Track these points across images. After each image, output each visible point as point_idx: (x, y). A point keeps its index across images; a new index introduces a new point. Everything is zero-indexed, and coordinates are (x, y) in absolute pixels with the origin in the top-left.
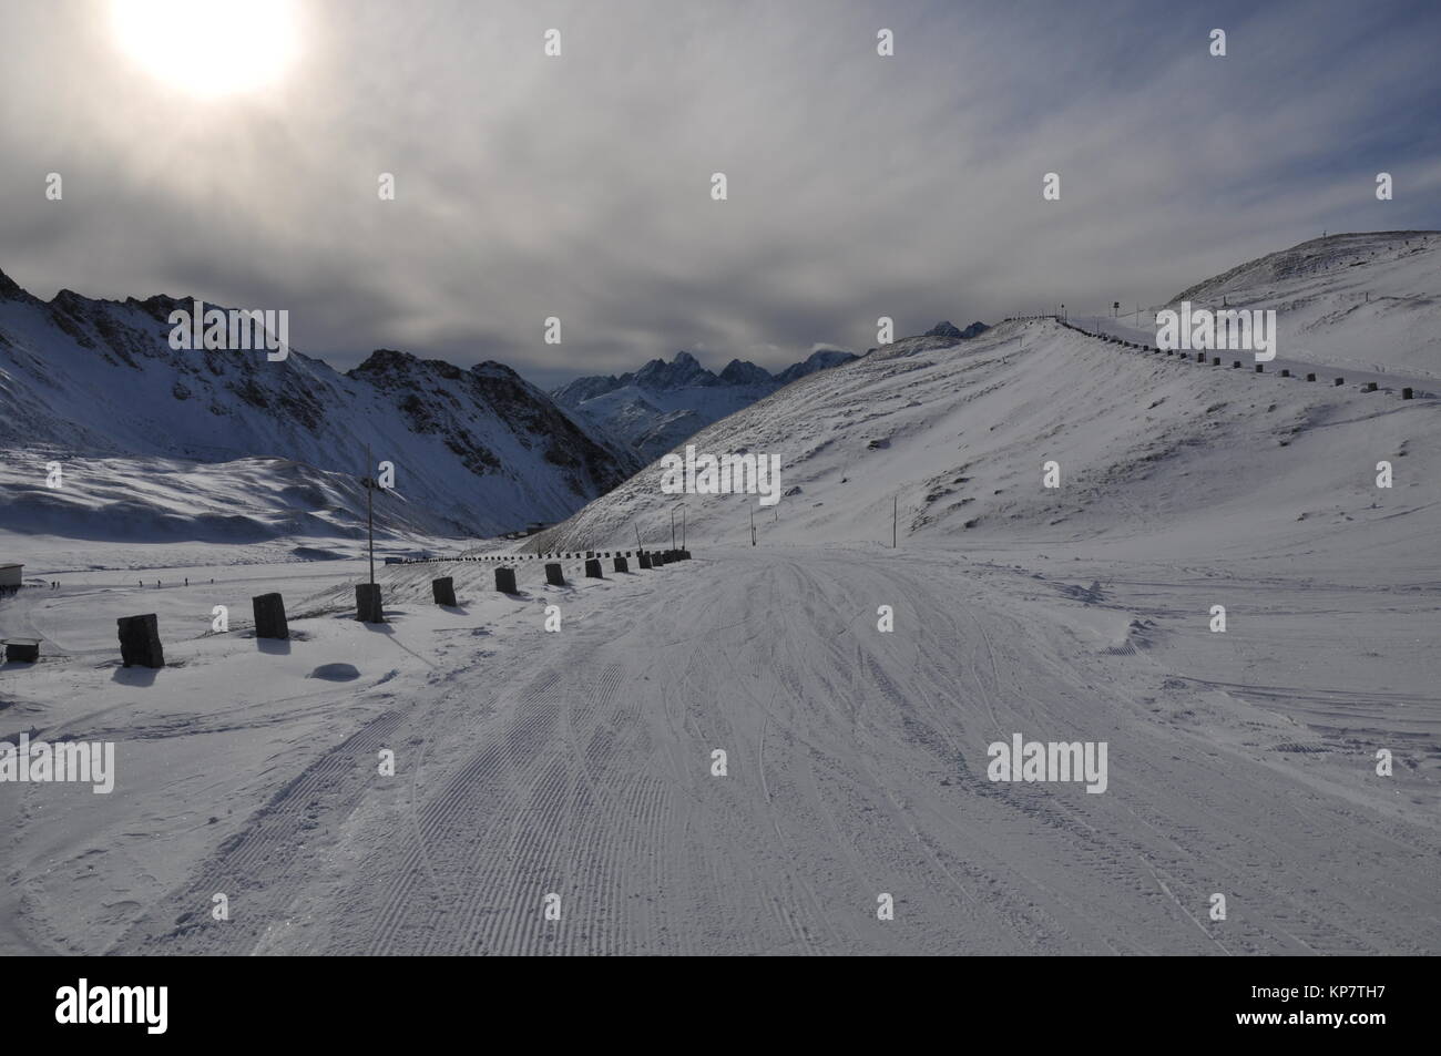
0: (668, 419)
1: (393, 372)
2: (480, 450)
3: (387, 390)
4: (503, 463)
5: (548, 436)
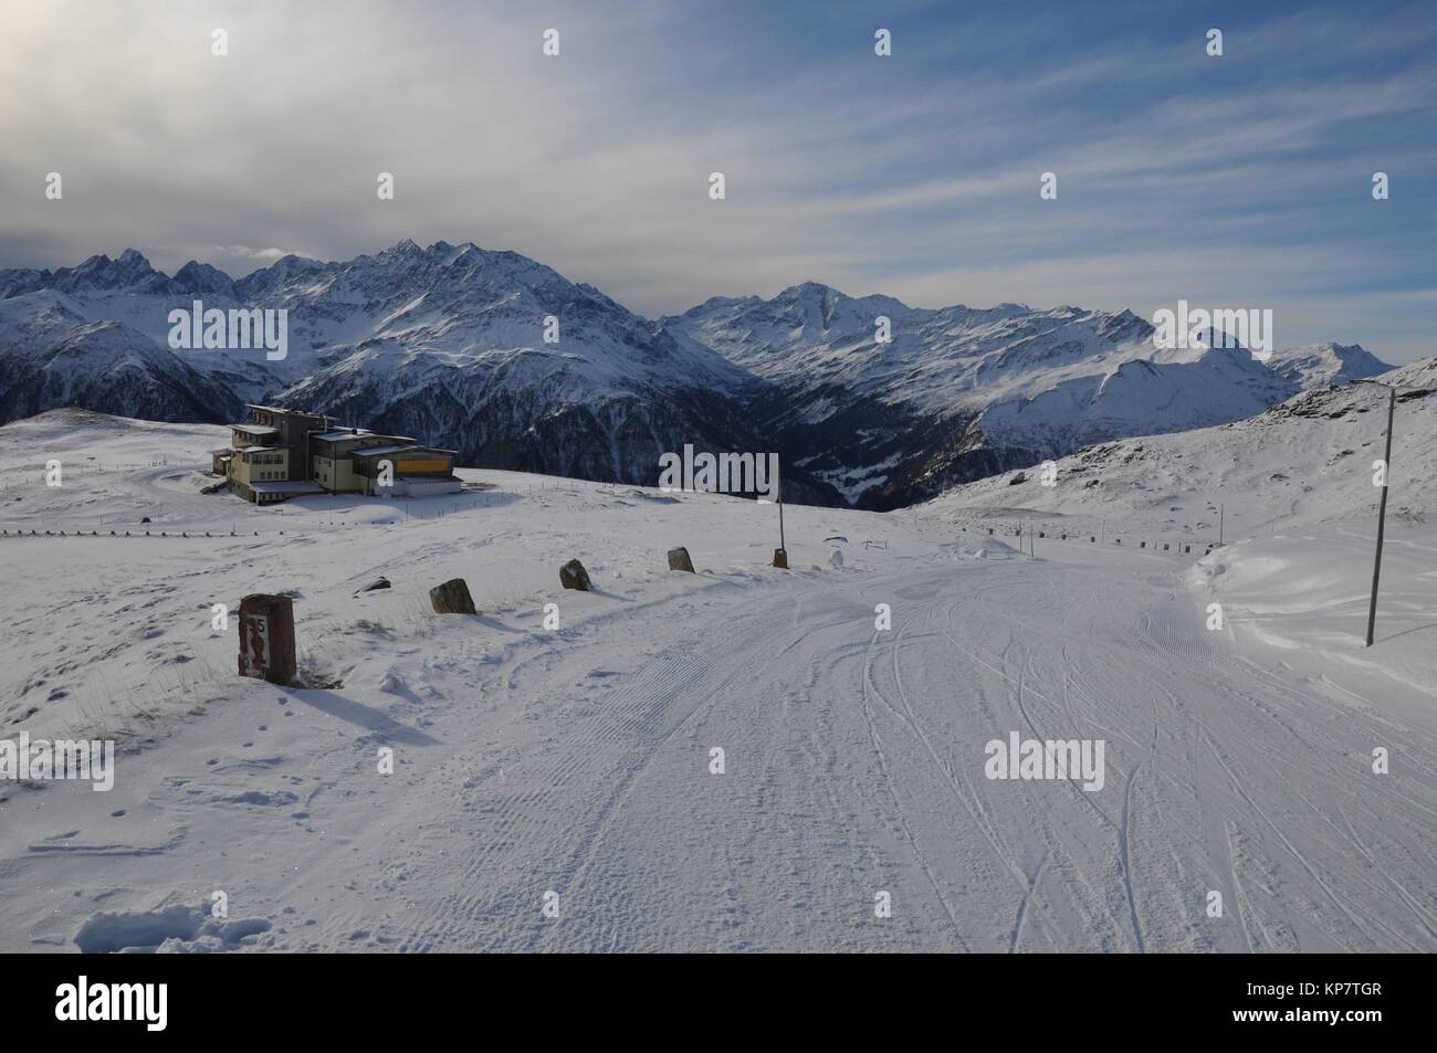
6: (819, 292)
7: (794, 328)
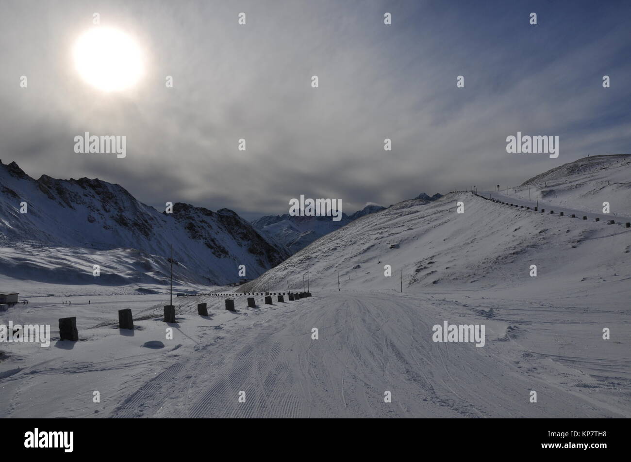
0: (302, 234)
1: (183, 212)
2: (220, 247)
3: (180, 220)
4: (230, 252)
5: (250, 241)
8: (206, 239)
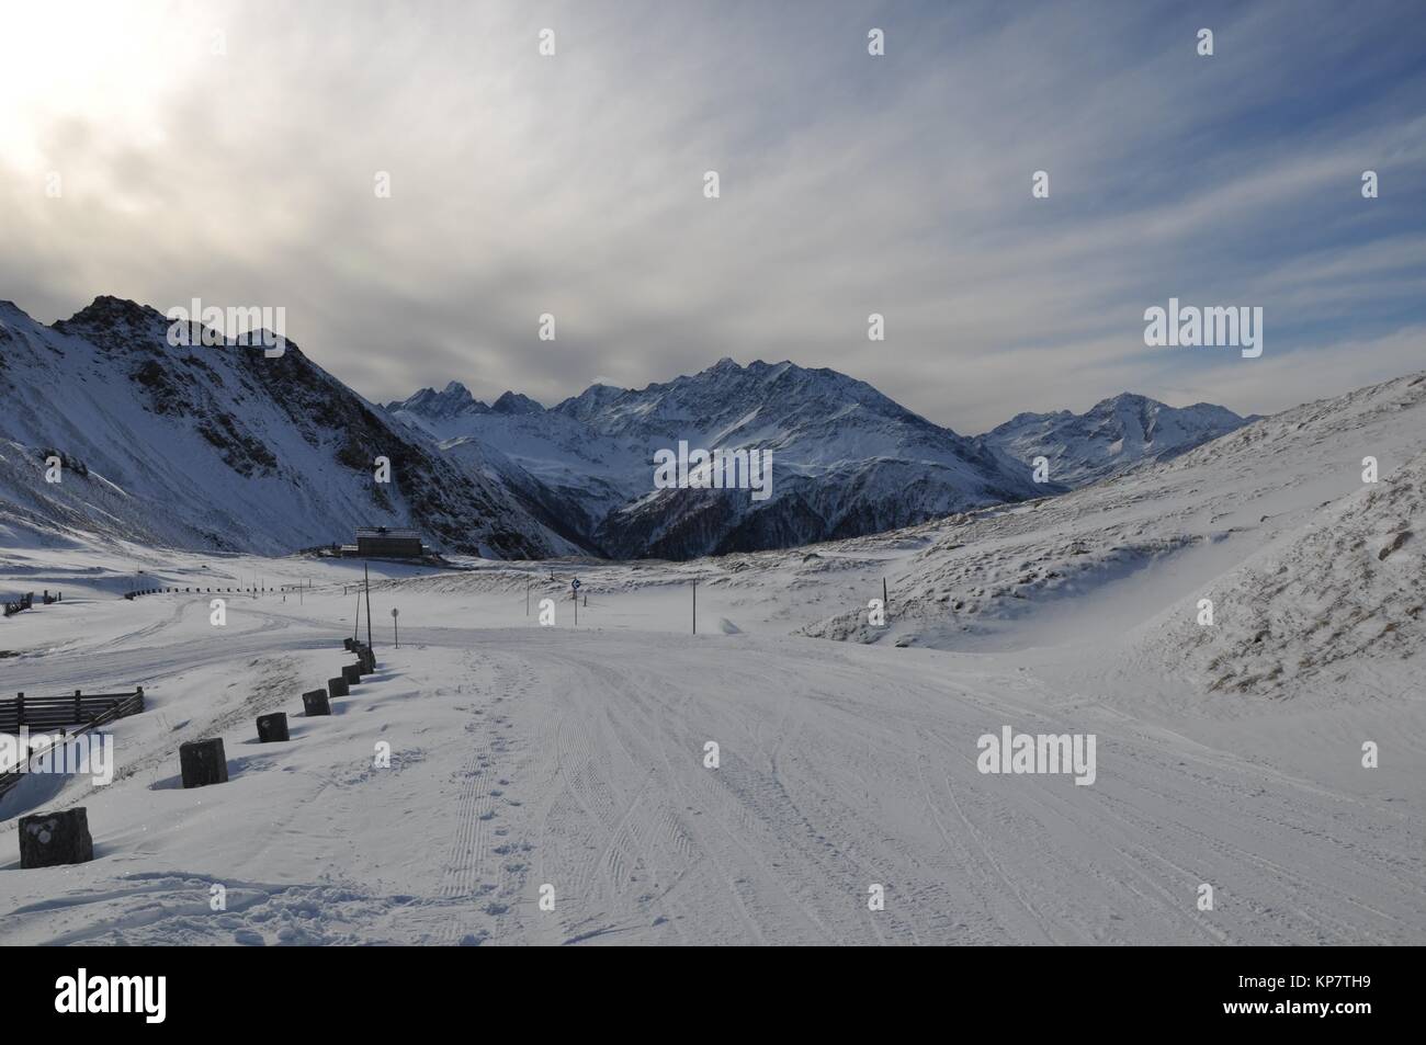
1: (124, 329)
2: (248, 442)
3: (114, 352)
4: (280, 460)
5: (343, 429)
6: (1136, 404)
7: (1112, 441)
8: (202, 415)
